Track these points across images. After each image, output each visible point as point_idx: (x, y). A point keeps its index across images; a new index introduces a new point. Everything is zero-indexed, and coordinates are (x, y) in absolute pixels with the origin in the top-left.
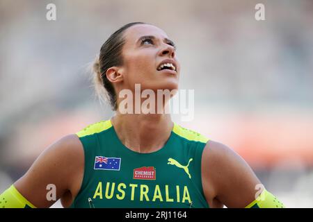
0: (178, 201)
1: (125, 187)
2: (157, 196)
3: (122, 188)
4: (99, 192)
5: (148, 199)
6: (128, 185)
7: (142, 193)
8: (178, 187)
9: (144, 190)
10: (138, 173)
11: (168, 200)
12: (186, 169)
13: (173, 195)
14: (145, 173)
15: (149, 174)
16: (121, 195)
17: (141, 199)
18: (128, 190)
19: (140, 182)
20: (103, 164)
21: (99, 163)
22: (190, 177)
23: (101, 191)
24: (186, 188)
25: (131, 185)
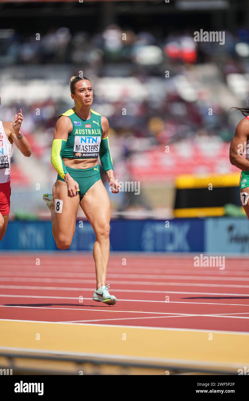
1: (84, 130)
2: (93, 133)
5: (91, 134)
8: (97, 129)
9: (89, 131)
10: (87, 126)
11: (96, 134)
12: (98, 124)
13: (97, 132)
14: (88, 126)
15: (89, 126)
17: (89, 134)
19: (88, 128)
20: (77, 124)
21: (75, 124)
22: (99, 126)
24: (99, 130)
25: (85, 130)
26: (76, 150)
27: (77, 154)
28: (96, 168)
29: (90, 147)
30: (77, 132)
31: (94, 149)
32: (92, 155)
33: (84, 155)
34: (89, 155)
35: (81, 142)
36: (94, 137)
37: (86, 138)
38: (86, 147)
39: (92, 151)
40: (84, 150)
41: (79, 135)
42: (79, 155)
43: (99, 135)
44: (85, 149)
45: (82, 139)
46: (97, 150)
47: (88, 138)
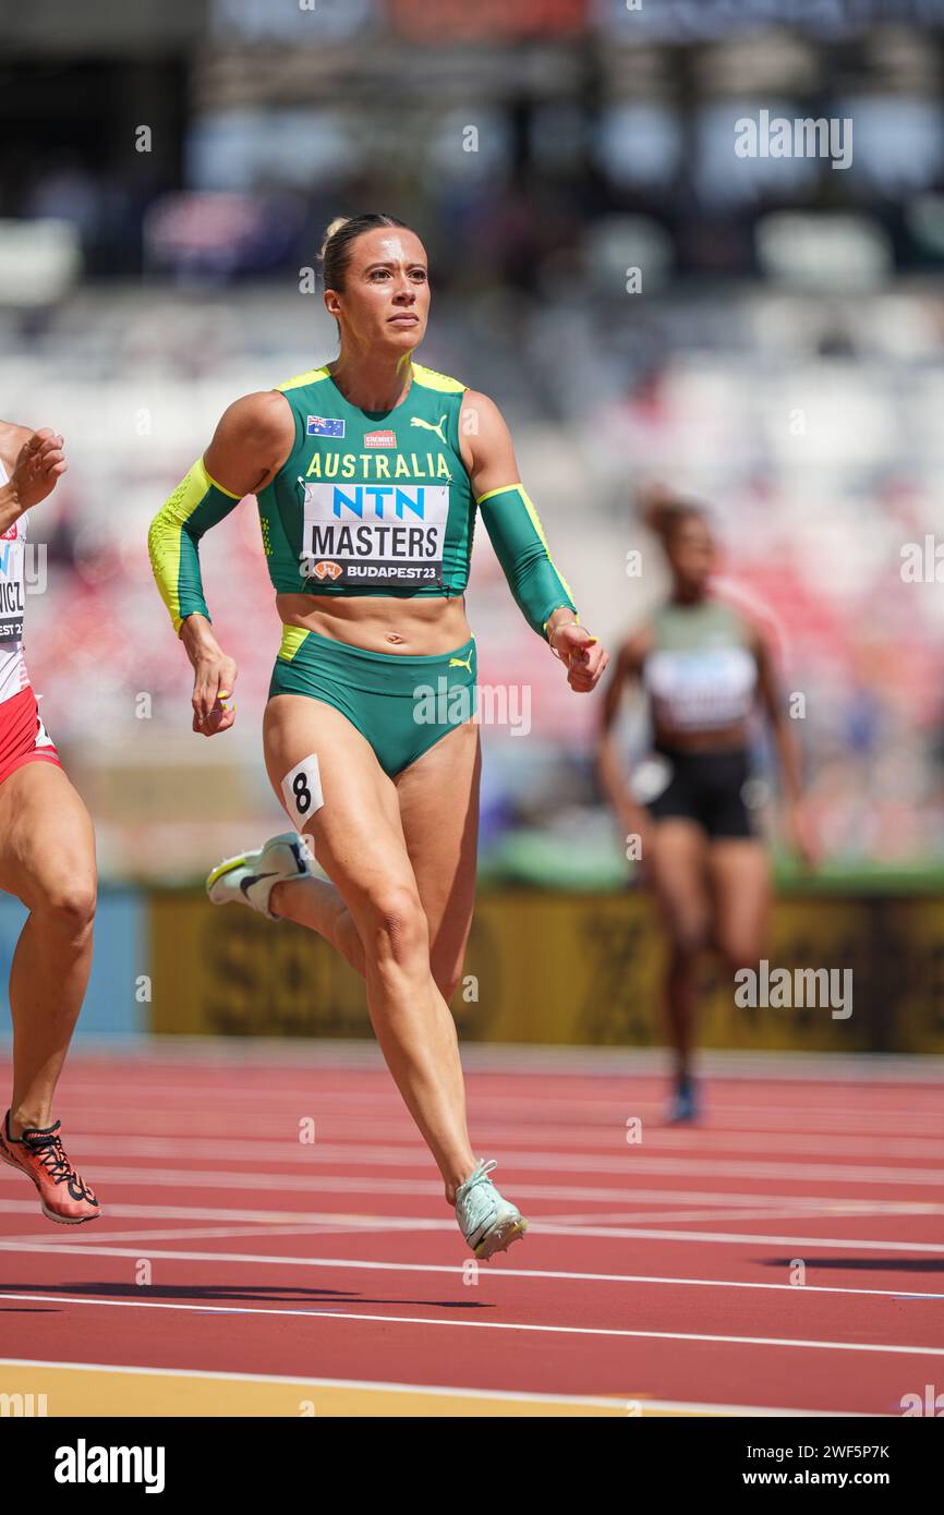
0: (432, 475)
1: (353, 459)
2: (402, 469)
3: (349, 461)
4: (315, 467)
5: (388, 475)
6: (357, 457)
7: (379, 466)
8: (429, 456)
9: (382, 462)
10: (371, 440)
11: (418, 474)
13: (423, 467)
14: (381, 439)
15: (386, 441)
16: (348, 471)
17: (379, 475)
18: (359, 465)
20: (320, 427)
21: (313, 427)
22: (445, 441)
23: (318, 466)
24: (440, 457)
25: (362, 457)
26: (314, 552)
27: (321, 569)
28: (459, 658)
29: (389, 536)
30: (314, 469)
31: (416, 547)
32: (399, 572)
33: (353, 571)
34: (382, 572)
35: (337, 511)
36: (402, 488)
37: (359, 491)
38: (364, 534)
39: (403, 554)
40: (350, 546)
41: (325, 480)
42: (330, 573)
43: (441, 481)
44: (356, 542)
45: (339, 498)
46: (431, 551)
47: (369, 491)
